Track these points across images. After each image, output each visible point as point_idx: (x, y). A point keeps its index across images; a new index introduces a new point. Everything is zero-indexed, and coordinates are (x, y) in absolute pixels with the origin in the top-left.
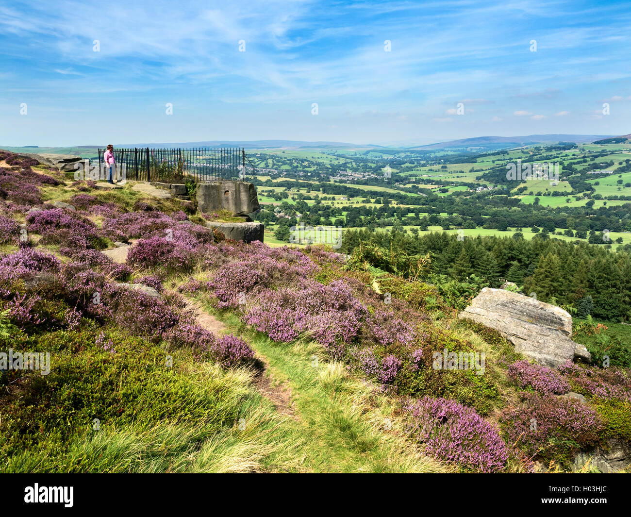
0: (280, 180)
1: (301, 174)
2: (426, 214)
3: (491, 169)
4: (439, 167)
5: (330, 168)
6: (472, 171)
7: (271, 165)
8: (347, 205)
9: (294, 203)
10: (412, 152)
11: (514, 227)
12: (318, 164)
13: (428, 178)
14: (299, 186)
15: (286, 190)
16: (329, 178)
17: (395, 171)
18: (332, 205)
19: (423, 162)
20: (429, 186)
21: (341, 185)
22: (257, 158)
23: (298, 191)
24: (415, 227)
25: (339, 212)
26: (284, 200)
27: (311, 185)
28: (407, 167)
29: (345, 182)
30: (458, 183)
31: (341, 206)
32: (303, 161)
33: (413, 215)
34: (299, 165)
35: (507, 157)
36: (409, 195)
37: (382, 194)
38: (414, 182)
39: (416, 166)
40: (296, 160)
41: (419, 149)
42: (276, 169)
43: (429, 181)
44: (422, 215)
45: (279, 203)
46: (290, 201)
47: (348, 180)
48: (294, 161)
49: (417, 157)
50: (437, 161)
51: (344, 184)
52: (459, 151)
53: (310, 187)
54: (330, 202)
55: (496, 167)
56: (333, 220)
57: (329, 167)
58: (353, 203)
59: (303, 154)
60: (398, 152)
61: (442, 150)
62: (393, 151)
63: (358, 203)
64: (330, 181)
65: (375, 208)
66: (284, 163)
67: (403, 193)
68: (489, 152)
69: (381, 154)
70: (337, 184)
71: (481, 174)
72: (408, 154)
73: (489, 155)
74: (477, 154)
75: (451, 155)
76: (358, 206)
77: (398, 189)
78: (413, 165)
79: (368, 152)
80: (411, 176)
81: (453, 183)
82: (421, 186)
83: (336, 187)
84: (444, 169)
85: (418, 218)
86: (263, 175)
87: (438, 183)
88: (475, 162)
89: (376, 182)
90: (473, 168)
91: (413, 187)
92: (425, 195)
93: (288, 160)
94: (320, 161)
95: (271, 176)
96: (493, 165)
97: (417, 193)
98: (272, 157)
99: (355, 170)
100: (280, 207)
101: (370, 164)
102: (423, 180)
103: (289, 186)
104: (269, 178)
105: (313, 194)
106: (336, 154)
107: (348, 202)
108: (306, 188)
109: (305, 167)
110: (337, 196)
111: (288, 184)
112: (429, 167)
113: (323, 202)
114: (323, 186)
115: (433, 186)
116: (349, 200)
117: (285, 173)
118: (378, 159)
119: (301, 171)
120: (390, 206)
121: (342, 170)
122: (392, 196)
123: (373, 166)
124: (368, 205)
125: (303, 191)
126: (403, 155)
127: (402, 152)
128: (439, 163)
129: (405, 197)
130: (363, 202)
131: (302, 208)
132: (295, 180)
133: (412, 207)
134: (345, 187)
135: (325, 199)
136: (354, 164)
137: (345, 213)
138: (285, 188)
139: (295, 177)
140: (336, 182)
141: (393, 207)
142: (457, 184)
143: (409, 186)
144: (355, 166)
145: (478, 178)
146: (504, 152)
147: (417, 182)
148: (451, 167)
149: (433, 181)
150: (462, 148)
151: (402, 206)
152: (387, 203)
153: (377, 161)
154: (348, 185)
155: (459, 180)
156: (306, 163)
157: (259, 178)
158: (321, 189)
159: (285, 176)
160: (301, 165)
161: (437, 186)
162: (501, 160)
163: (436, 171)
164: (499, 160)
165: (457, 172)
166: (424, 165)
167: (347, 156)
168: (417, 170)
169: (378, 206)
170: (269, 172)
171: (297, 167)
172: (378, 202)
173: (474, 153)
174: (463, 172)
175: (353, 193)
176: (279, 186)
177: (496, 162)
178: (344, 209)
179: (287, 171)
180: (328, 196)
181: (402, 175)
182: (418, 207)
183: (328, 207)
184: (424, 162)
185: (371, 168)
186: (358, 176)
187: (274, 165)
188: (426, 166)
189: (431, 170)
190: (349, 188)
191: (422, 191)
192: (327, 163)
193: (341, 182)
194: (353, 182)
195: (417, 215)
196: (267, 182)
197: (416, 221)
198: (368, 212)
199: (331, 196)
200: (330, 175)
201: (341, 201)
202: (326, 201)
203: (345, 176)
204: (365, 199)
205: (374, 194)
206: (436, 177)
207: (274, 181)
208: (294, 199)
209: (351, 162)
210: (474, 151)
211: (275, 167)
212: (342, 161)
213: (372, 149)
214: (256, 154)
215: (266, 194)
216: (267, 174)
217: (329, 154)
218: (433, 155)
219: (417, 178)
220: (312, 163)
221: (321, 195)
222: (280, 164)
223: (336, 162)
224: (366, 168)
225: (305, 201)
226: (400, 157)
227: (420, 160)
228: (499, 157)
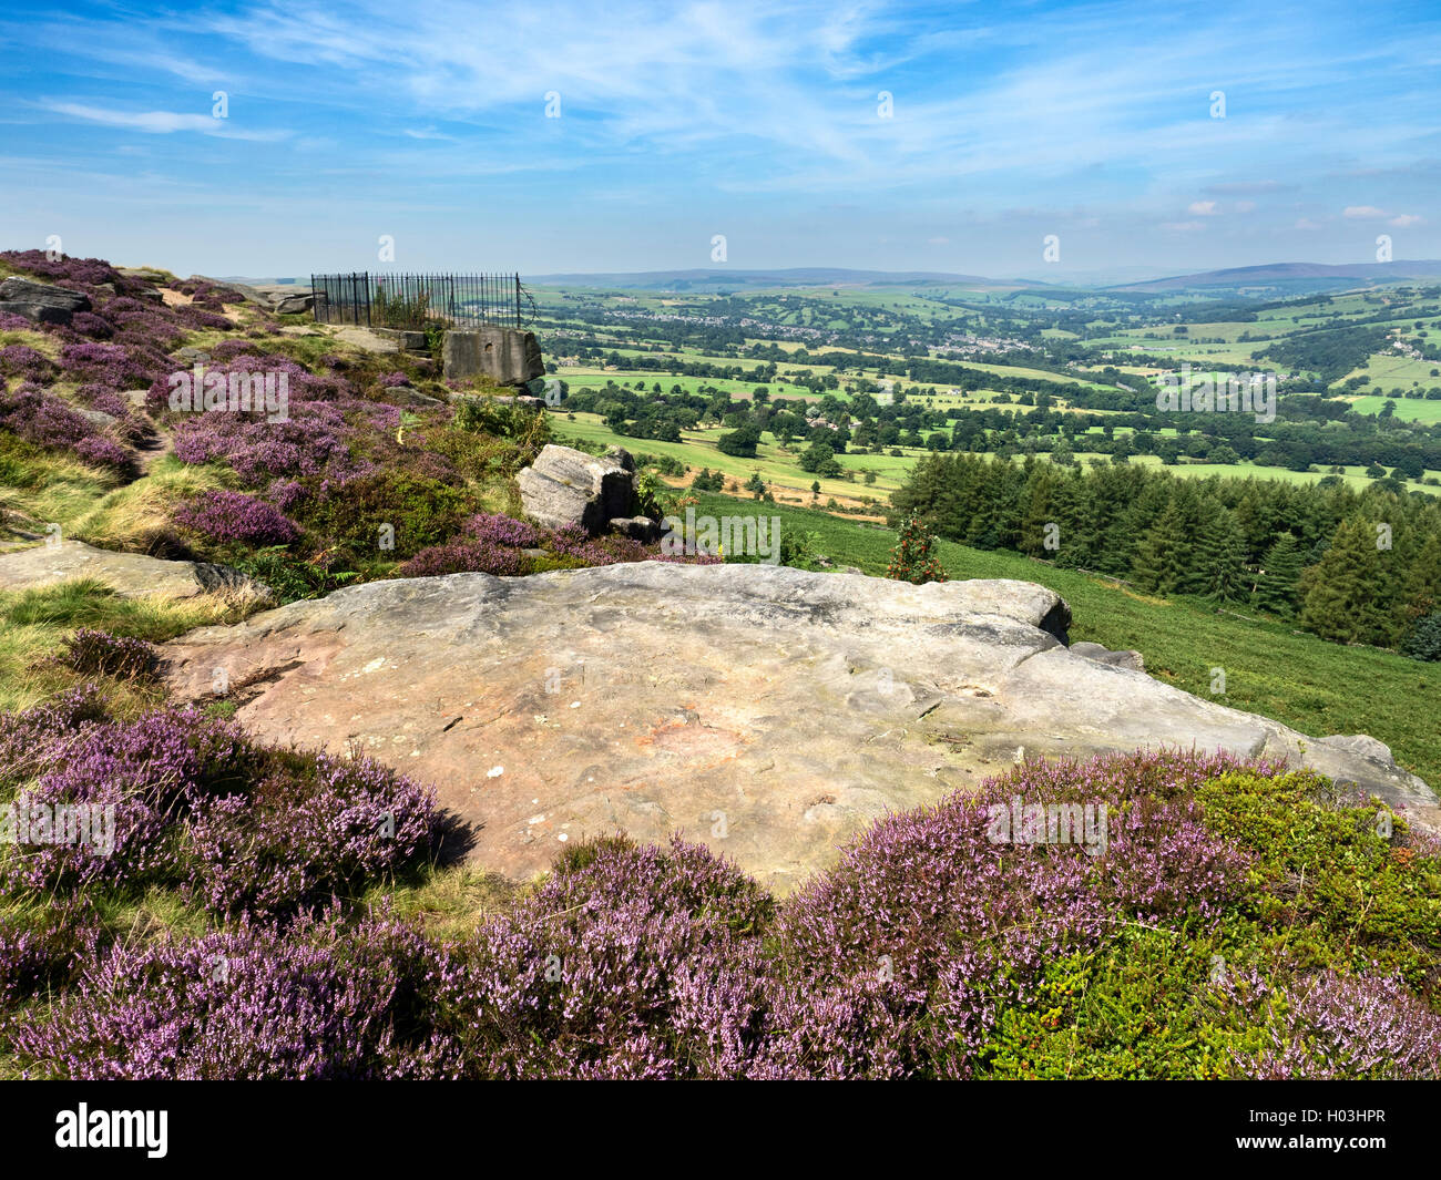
0: (824, 351)
1: (869, 339)
2: (1129, 431)
3: (1289, 335)
4: (1169, 329)
5: (930, 329)
6: (1244, 339)
7: (807, 321)
8: (959, 407)
9: (849, 400)
10: (1112, 296)
11: (1325, 463)
12: (907, 320)
13: (1142, 353)
14: (863, 364)
15: (834, 371)
16: (926, 349)
17: (1071, 336)
18: (926, 404)
19: (1133, 319)
20: (1142, 371)
21: (952, 363)
22: (781, 304)
23: (860, 375)
24: (1100, 457)
25: (940, 419)
26: (829, 392)
27: (887, 362)
28: (1098, 328)
29: (960, 357)
30: (1209, 364)
31: (945, 408)
32: (874, 312)
33: (1099, 430)
34: (866, 321)
35: (1329, 309)
36: (1096, 387)
37: (1036, 385)
38: (1110, 362)
39: (1118, 327)
40: (860, 309)
41: (1129, 290)
42: (819, 328)
43: (1143, 360)
44: (1119, 432)
45: (818, 398)
46: (840, 394)
47: (967, 354)
48: (856, 312)
49: (1123, 307)
50: (1166, 315)
51: (957, 363)
52: (1218, 294)
53: (885, 368)
54: (924, 399)
55: (1301, 332)
56: (925, 435)
57: (929, 325)
58: (972, 402)
59: (876, 298)
60: (1081, 296)
61: (1182, 293)
62: (1069, 293)
63: (982, 401)
64: (928, 355)
65: (1019, 413)
66: (836, 316)
67: (1082, 384)
68: (1288, 299)
69: (1044, 300)
70: (942, 361)
71: (1263, 346)
72: (1103, 300)
73: (1288, 304)
74: (1258, 303)
75: (1200, 304)
76: (982, 408)
77: (1074, 374)
78: (1111, 325)
79: (1014, 295)
80: (1104, 347)
81: (1196, 364)
82: (1125, 370)
83: (940, 367)
84: (1181, 335)
85: (1110, 437)
86: (791, 340)
87: (1165, 364)
88: (1254, 320)
89: (1026, 359)
90: (1246, 333)
91: (1108, 371)
92: (1130, 390)
93: (844, 310)
94: (911, 312)
95: (806, 342)
96: (1291, 327)
97: (1114, 384)
98: (812, 303)
99: (984, 333)
100: (819, 406)
101: (1017, 322)
102: (1130, 358)
103: (841, 362)
104: (802, 346)
105: (888, 382)
106: (946, 298)
107: (963, 399)
108: (877, 369)
109: (878, 324)
110: (939, 388)
111: (841, 359)
112: (1147, 330)
113: (909, 397)
114: (913, 365)
115: (1152, 371)
116: (964, 395)
117: (836, 337)
118: (1035, 309)
119: (869, 333)
120: (1052, 410)
121: (956, 332)
122: (1059, 390)
123: (1024, 324)
124: (1003, 408)
125: (870, 376)
126: (1090, 302)
127: (1089, 295)
128: (1171, 322)
129: (1087, 392)
130: (995, 400)
131: (865, 408)
132: (855, 352)
133: (1098, 413)
134: (960, 370)
135: (914, 391)
136: (982, 319)
137: (951, 422)
138: (832, 368)
139: (856, 345)
140: (940, 356)
141: (1058, 413)
142: (1207, 368)
143: (1098, 369)
144: (984, 324)
145: (1256, 356)
146: (1322, 299)
147: (1118, 361)
148: (1198, 330)
149: (1153, 360)
150: (1226, 290)
151: (1077, 411)
152: (1045, 403)
153: (1032, 314)
154: (965, 365)
155: (1213, 359)
156: (881, 318)
157: (783, 346)
158: (908, 372)
159: (836, 343)
160: (871, 320)
161: (1159, 371)
162: (1315, 316)
163: (1162, 339)
164: (1308, 316)
165: (1210, 342)
166: (1135, 326)
167: (969, 303)
168: (1120, 335)
169: (1026, 410)
170: (804, 334)
171: (862, 324)
172: (1027, 401)
173: (1254, 300)
174: (1224, 342)
175: (974, 382)
176: (820, 364)
177: (1302, 322)
178: (953, 414)
179: (841, 332)
180: (921, 386)
181: (1086, 344)
182: (1113, 413)
183: (919, 409)
184: (1138, 318)
185: (1018, 328)
186: (989, 345)
187: (815, 319)
188: (1140, 327)
189: (1150, 336)
190: (968, 371)
191: (1127, 380)
192: (924, 316)
193: (952, 357)
194: (977, 358)
195: (1109, 430)
196: (797, 354)
197: (1103, 443)
198: (1001, 422)
199: (928, 386)
200: (931, 342)
201: (947, 398)
202: (918, 397)
203: (961, 345)
204: (999, 394)
205: (1021, 384)
206: (1161, 351)
207: (812, 353)
208: (849, 390)
209: (977, 316)
210: (1254, 296)
211: (816, 324)
212: (957, 313)
213: (1025, 288)
214: (780, 297)
215: (792, 379)
216: (798, 339)
217: (930, 299)
218: (1157, 304)
219: (1119, 351)
220: (894, 317)
221: (906, 383)
222: (827, 317)
223: (943, 316)
224: (1007, 330)
225: (872, 395)
226: (1084, 306)
227: (1128, 314)
228: (1310, 309)
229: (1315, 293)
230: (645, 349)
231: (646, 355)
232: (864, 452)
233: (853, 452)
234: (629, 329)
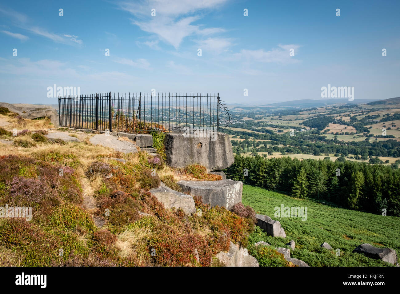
0: (183, 124)
1: (195, 121)
2: (271, 145)
3: (308, 118)
4: (277, 117)
6: (296, 119)
7: (177, 116)
10: (261, 108)
11: (324, 153)
12: (205, 115)
13: (271, 124)
17: (251, 119)
19: (267, 114)
20: (271, 129)
24: (265, 153)
28: (258, 117)
33: (263, 145)
34: (194, 116)
35: (317, 111)
36: (260, 133)
37: (244, 133)
38: (262, 126)
39: (263, 117)
40: (192, 112)
41: (265, 106)
42: (181, 118)
43: (272, 126)
44: (268, 146)
49: (264, 111)
50: (276, 113)
52: (288, 108)
55: (311, 118)
57: (212, 116)
60: (253, 108)
61: (279, 107)
62: (249, 107)
66: (186, 114)
67: (256, 133)
69: (242, 109)
71: (302, 121)
72: (259, 109)
73: (306, 110)
74: (299, 110)
75: (284, 110)
77: (253, 130)
78: (261, 116)
79: (235, 108)
80: (261, 122)
81: (286, 126)
82: (267, 128)
84: (280, 119)
85: (266, 147)
87: (277, 126)
88: (299, 114)
89: (240, 126)
91: (262, 129)
92: (269, 134)
93: (188, 112)
94: (207, 113)
96: (309, 116)
97: (264, 132)
101: (236, 115)
102: (268, 125)
109: (198, 116)
112: (271, 117)
115: (274, 129)
117: (186, 120)
118: (240, 112)
119: (195, 119)
120: (249, 140)
122: (250, 135)
123: (238, 116)
124: (235, 140)
126: (255, 110)
127: (255, 108)
128: (277, 115)
129: (258, 135)
130: (233, 137)
132: (192, 124)
133: (262, 141)
136: (226, 115)
139: (192, 122)
141: (251, 141)
142: (288, 127)
143: (260, 128)
145: (300, 124)
146: (315, 109)
147: (265, 126)
148: (284, 117)
149: (274, 125)
150: (291, 106)
151: (256, 140)
152: (247, 138)
154: (224, 128)
155: (289, 125)
156: (198, 114)
161: (276, 128)
162: (314, 113)
163: (275, 120)
164: (312, 113)
165: (288, 120)
168: (264, 119)
169: (242, 140)
170: (177, 119)
172: (241, 137)
173: (297, 109)
174: (291, 120)
177: (311, 115)
181: (256, 121)
182: (266, 141)
185: (237, 117)
188: (269, 117)
189: (273, 119)
191: (268, 131)
192: (210, 114)
194: (226, 126)
195: (265, 145)
197: (265, 149)
198: (236, 144)
200: (213, 121)
205: (239, 133)
206: (275, 123)
207: (180, 125)
210: (297, 108)
213: (237, 106)
218: (273, 110)
219: (265, 123)
220: (202, 114)
222: (183, 115)
224: (234, 118)
226: (253, 111)
227: (266, 113)
228: (312, 111)
229: (313, 107)
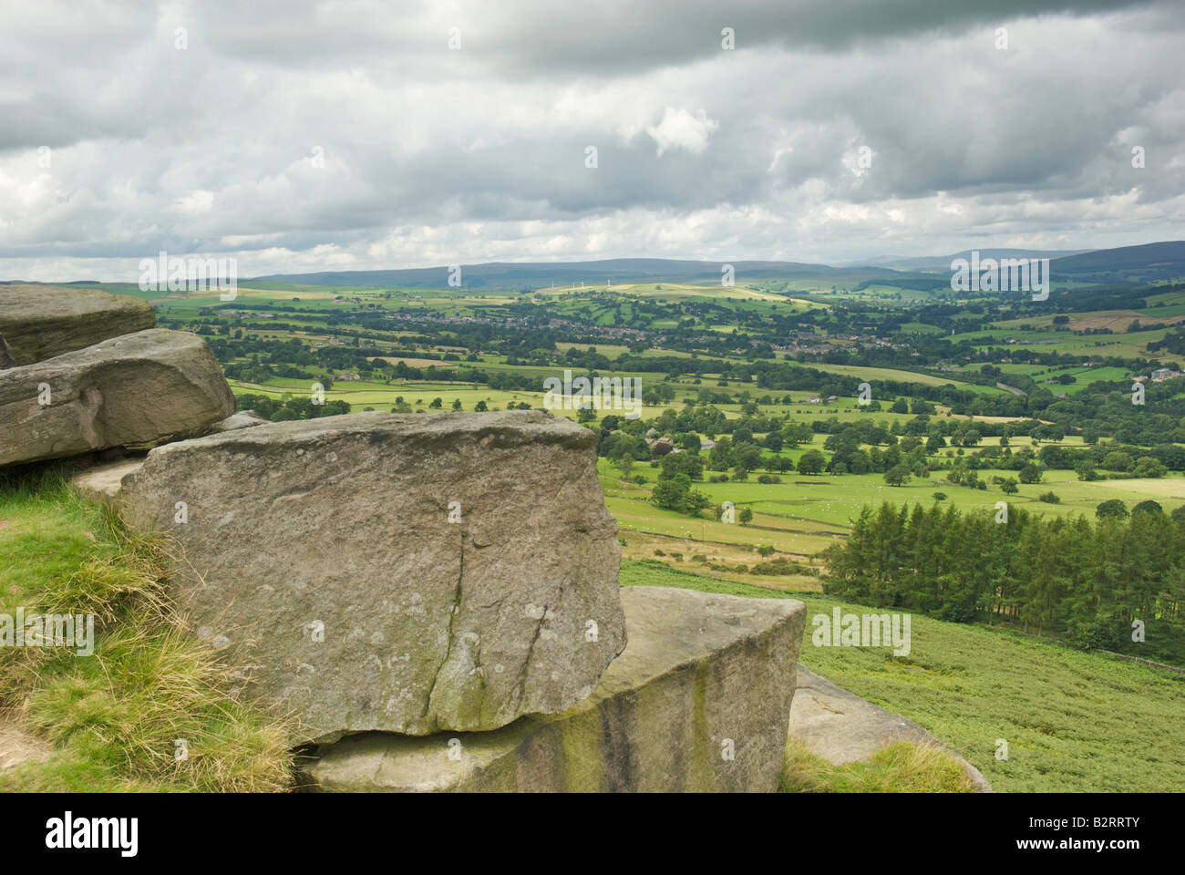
0: (652, 354)
1: (703, 339)
2: (1026, 441)
4: (1045, 319)
5: (772, 326)
6: (1134, 329)
7: (627, 320)
8: (823, 418)
13: (1021, 348)
14: (699, 369)
15: (667, 379)
16: (770, 350)
17: (935, 330)
18: (784, 416)
19: (1003, 309)
20: (1024, 369)
21: (805, 366)
22: (594, 301)
23: (698, 382)
25: (801, 434)
26: (666, 405)
27: (728, 367)
28: (965, 320)
29: (813, 359)
30: (1098, 359)
31: (809, 420)
32: (705, 307)
33: (993, 441)
34: (697, 320)
36: (976, 390)
37: (906, 389)
38: (986, 359)
39: (986, 320)
40: (689, 304)
42: (641, 328)
43: (1024, 356)
44: (1018, 444)
47: (819, 355)
48: (683, 309)
51: (810, 365)
52: (1095, 278)
53: (727, 373)
54: (779, 409)
56: (795, 456)
57: (771, 321)
58: (837, 412)
59: (705, 292)
63: (849, 411)
64: (773, 356)
65: (896, 425)
66: (661, 314)
67: (960, 386)
69: (897, 289)
70: (791, 364)
71: (1158, 335)
73: (1177, 288)
74: (1144, 287)
76: (851, 419)
77: (948, 375)
78: (980, 316)
80: (977, 342)
81: (1086, 359)
82: (1007, 368)
83: (795, 370)
84: (1062, 326)
85: (1008, 450)
86: (610, 343)
87: (1047, 360)
88: (1142, 307)
89: (889, 358)
90: (1136, 321)
91: (985, 370)
92: (1017, 393)
93: (669, 306)
95: (627, 344)
97: (994, 385)
98: (630, 299)
99: (835, 329)
100: (658, 423)
101: (872, 316)
102: (1007, 354)
103: (674, 369)
104: (625, 349)
105: (733, 388)
106: (784, 291)
107: (825, 409)
108: (717, 376)
109: (712, 322)
110: (796, 396)
111: (673, 365)
112: (1021, 321)
113: (761, 408)
114: (762, 369)
115: (1037, 369)
116: (825, 403)
117: (664, 339)
118: (889, 302)
119: (702, 333)
120: (933, 418)
121: (801, 329)
122: (935, 394)
123: (879, 317)
124: (876, 418)
125: (710, 382)
129: (969, 397)
130: (863, 409)
131: (712, 424)
132: (688, 356)
133: (989, 420)
134: (815, 372)
135: (766, 401)
137: (820, 438)
138: (662, 376)
139: (688, 347)
140: (788, 358)
141: (941, 421)
142: (1100, 363)
143: (976, 367)
145: (1153, 347)
147: (998, 356)
148: (1079, 322)
149: (1035, 355)
150: (1104, 273)
151: (963, 418)
152: (922, 411)
154: (821, 368)
155: (1104, 353)
156: (712, 314)
157: (601, 349)
158: (754, 377)
159: (665, 345)
161: (1045, 368)
163: (1041, 331)
165: (1095, 333)
166: (1007, 316)
168: (992, 328)
169: (904, 419)
170: (625, 335)
171: (692, 322)
172: (900, 409)
174: (1111, 333)
175: (835, 388)
176: (650, 371)
178: (818, 428)
179: (668, 332)
180: (773, 394)
181: (955, 339)
182: (1006, 420)
183: (777, 423)
185: (873, 323)
186: (843, 343)
187: (636, 318)
188: (1014, 318)
189: (1027, 328)
190: (825, 375)
191: (1010, 381)
193: (802, 359)
194: (831, 359)
195: (1005, 440)
196: (620, 360)
198: (878, 434)
199: (783, 394)
200: (775, 341)
201: (807, 408)
202: (772, 408)
203: (810, 344)
205: (889, 389)
206: (1042, 345)
207: (638, 357)
208: (689, 402)
210: (1134, 279)
211: (638, 324)
212: (801, 307)
213: (874, 276)
214: (591, 291)
216: (618, 342)
217: (766, 290)
219: (995, 347)
220: (729, 313)
221: (756, 392)
222: (650, 315)
223: (785, 311)
224: (862, 325)
225: (718, 406)
226: (944, 297)
227: (996, 302)
230: (437, 358)
231: (441, 365)
232: (724, 479)
233: (714, 480)
234: (417, 335)
